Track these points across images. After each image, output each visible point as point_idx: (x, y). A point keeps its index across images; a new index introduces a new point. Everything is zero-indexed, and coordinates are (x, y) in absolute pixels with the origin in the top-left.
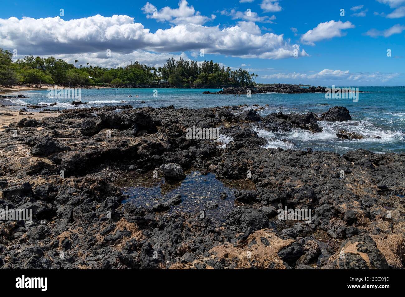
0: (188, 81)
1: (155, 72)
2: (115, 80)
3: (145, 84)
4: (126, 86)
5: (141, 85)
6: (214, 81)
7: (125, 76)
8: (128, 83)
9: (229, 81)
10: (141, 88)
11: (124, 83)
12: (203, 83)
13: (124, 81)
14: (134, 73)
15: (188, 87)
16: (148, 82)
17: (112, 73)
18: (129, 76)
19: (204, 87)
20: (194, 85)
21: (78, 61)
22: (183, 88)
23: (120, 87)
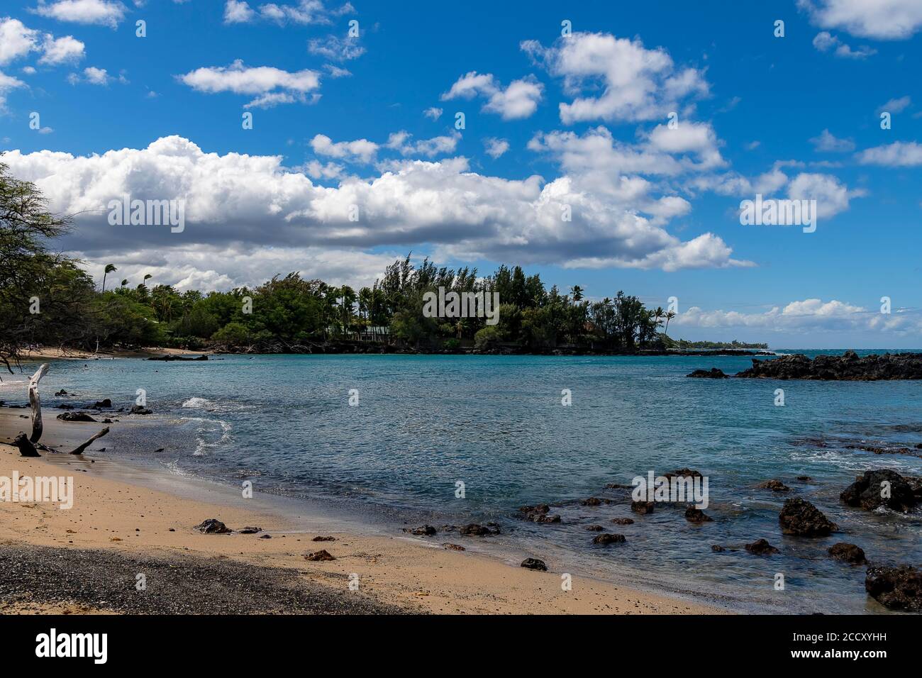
0: (456, 331)
1: (348, 304)
2: (228, 327)
3: (320, 339)
4: (262, 349)
5: (308, 345)
6: (540, 332)
7: (261, 317)
8: (269, 338)
9: (585, 332)
10: (307, 352)
11: (258, 336)
12: (505, 338)
13: (256, 330)
14: (287, 307)
15: (456, 350)
16: (327, 335)
17: (217, 305)
18: (272, 316)
19: (510, 350)
20: (477, 345)
21: (114, 269)
22: (442, 353)
23: (243, 351)
